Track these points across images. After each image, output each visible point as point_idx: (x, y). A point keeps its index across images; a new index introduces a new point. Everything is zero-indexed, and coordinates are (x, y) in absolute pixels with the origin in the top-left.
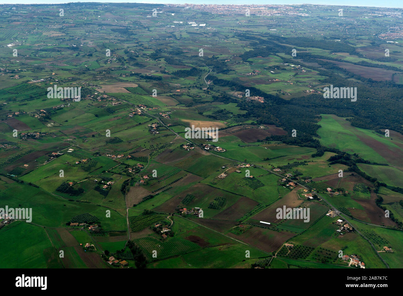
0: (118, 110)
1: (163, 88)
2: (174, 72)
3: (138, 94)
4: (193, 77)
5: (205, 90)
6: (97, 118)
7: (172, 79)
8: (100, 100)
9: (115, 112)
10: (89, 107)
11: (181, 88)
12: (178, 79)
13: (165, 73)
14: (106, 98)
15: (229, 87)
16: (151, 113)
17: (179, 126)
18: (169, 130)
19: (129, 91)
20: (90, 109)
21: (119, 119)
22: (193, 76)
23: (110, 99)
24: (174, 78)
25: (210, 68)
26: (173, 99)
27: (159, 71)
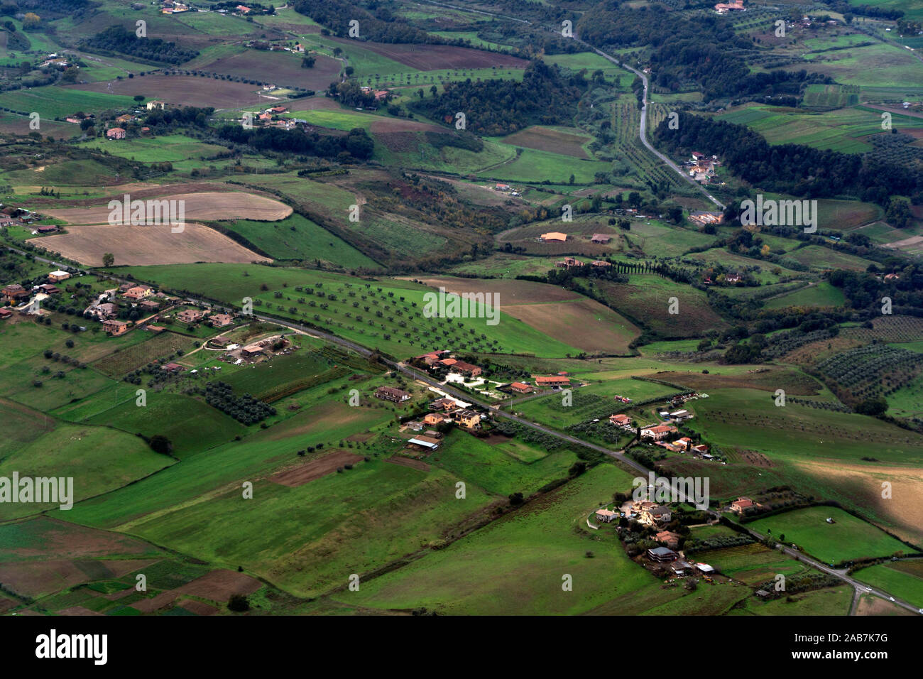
0: (294, 401)
1: (434, 216)
2: (428, 94)
3: (319, 266)
4: (554, 129)
5: (710, 229)
6: (169, 462)
7: (439, 146)
8: (122, 326)
9: (273, 413)
10: (61, 376)
11: (544, 214)
12: (478, 148)
13: (367, 103)
14: (156, 310)
15: (864, 200)
16: (548, 421)
17: (813, 513)
18: (765, 543)
19: (253, 248)
20: (79, 394)
21: (349, 468)
22: (553, 122)
23: (193, 314)
24: (451, 144)
25: (626, 59)
26: (586, 300)
27: (320, 93)
